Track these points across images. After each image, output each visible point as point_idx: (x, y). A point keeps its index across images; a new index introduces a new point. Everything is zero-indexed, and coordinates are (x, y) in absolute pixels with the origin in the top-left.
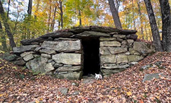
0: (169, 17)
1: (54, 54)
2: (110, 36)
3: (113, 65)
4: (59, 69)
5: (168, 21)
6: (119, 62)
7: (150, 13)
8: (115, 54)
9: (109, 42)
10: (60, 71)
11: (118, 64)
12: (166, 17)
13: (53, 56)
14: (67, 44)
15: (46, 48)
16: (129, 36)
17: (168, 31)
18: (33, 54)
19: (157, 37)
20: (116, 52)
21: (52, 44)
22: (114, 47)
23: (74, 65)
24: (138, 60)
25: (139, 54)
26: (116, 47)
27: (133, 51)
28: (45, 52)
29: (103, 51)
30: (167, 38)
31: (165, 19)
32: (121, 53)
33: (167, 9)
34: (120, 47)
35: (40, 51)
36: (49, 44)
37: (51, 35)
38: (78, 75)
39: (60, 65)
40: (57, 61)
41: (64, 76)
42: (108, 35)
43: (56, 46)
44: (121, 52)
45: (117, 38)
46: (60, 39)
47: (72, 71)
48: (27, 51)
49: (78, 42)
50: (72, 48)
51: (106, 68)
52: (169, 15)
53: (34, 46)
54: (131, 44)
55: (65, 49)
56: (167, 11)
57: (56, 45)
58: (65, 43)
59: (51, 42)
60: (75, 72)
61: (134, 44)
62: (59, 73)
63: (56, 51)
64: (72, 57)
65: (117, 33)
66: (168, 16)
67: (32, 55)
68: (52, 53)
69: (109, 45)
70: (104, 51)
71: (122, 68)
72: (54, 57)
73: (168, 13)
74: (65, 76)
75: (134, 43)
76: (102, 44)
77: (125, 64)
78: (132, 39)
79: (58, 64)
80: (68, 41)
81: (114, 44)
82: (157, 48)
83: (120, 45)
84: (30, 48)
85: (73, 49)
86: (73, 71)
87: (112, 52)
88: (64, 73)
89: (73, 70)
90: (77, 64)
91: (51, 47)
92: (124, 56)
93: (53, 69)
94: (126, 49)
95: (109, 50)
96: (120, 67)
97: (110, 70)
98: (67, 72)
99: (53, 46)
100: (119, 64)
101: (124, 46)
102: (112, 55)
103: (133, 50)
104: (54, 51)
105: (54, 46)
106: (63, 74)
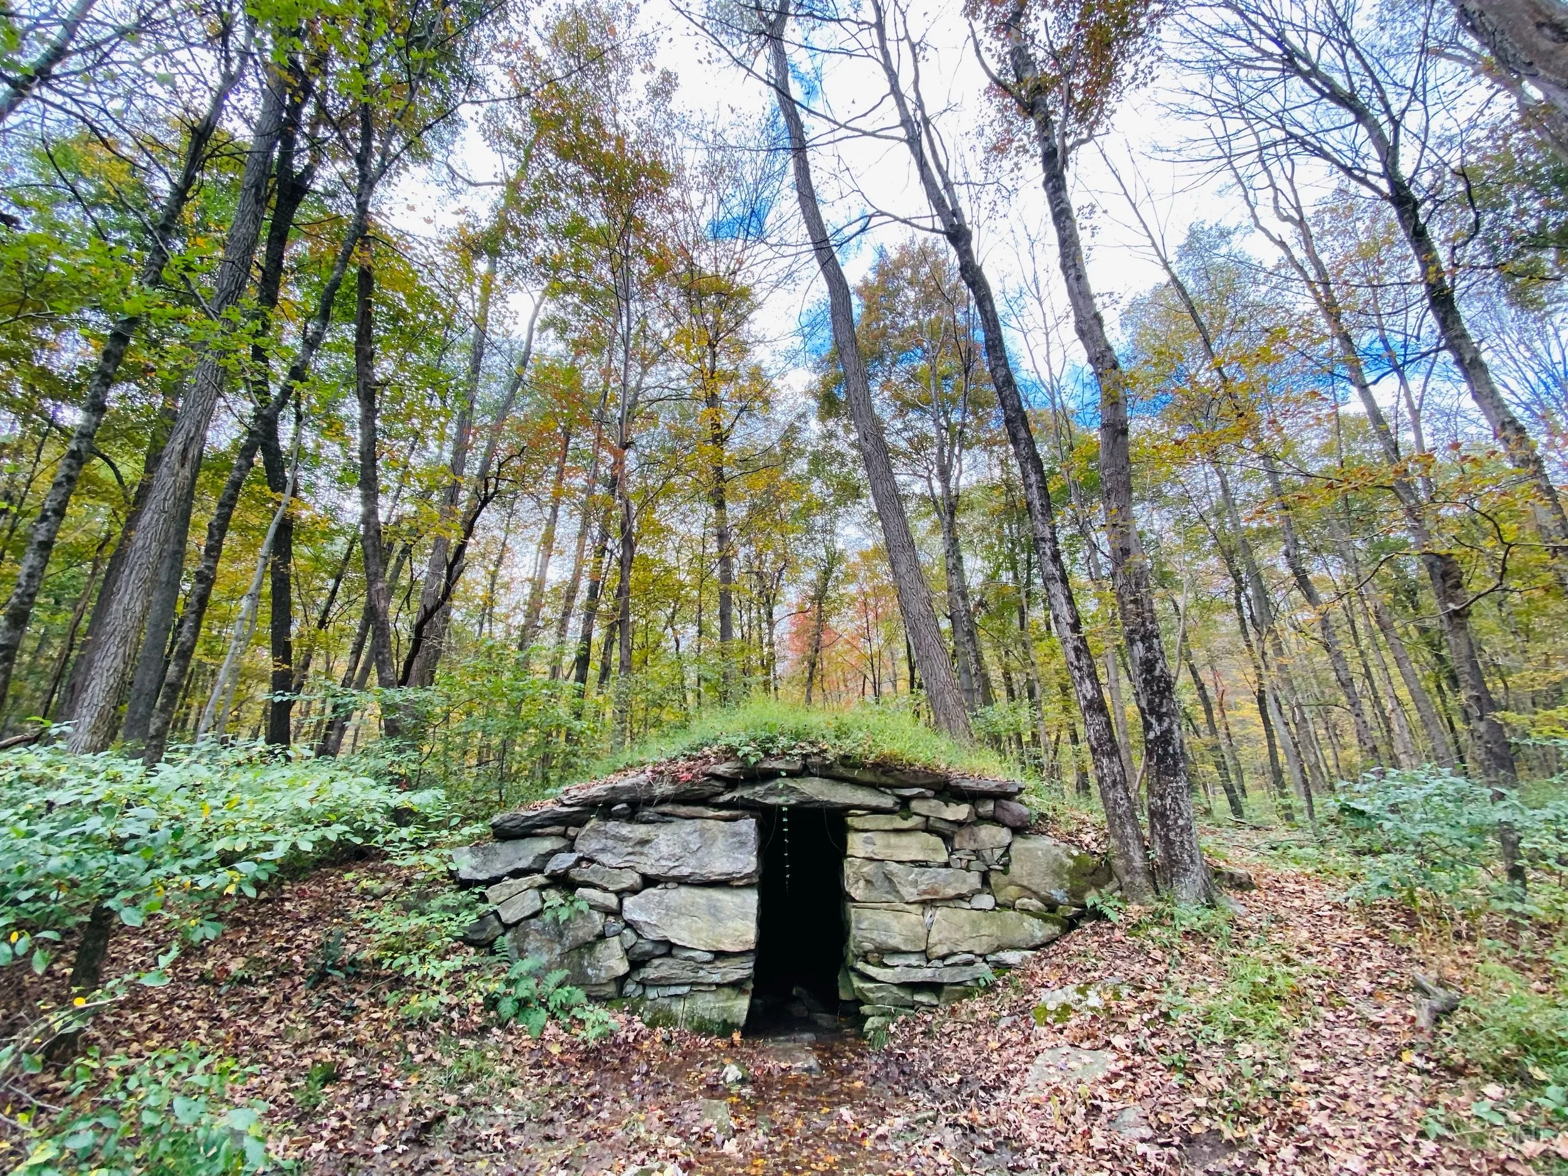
0: (1169, 731)
1: (634, 891)
2: (896, 804)
3: (913, 960)
4: (649, 973)
5: (1165, 750)
6: (942, 950)
7: (1085, 697)
8: (923, 903)
9: (893, 839)
10: (657, 983)
11: (939, 958)
12: (1157, 730)
13: (628, 902)
14: (694, 842)
15: (601, 857)
16: (989, 807)
17: (1169, 801)
18: (542, 888)
19: (1122, 824)
20: (925, 892)
21: (625, 839)
22: (916, 863)
23: (720, 955)
24: (1038, 942)
25: (1040, 905)
26: (923, 864)
27: (1013, 890)
28: (597, 881)
29: (862, 883)
30: (1166, 836)
31: (1151, 735)
32: (952, 899)
33: (1159, 692)
34: (947, 865)
35: (574, 873)
36: (615, 837)
37: (624, 797)
38: (740, 1006)
39: (658, 952)
40: (647, 929)
41: (673, 1008)
42: (888, 802)
43: (646, 849)
44: (950, 892)
45: (928, 817)
46: (664, 814)
47: (710, 984)
48: (516, 874)
49: (748, 826)
50: (719, 865)
51: (880, 978)
52: (1171, 723)
53: (547, 845)
54: (999, 852)
55: (685, 871)
56: (1161, 703)
57: (644, 842)
58: (689, 834)
59: (625, 830)
60: (726, 990)
61: (1012, 853)
62: (652, 993)
63: (644, 876)
64: (715, 912)
65: (930, 793)
66: (1165, 725)
67: (537, 893)
68: (624, 886)
69: (889, 851)
70: (868, 882)
71: (959, 984)
72: (633, 907)
73: (1164, 710)
74: (679, 1009)
75: (1013, 847)
76: (856, 845)
77: (970, 963)
78: (1004, 825)
79: (648, 947)
80: (698, 822)
81: (916, 846)
82: (1127, 879)
83: (943, 857)
84: (531, 858)
85: (725, 870)
86: (718, 985)
87: (910, 893)
88: (676, 996)
89: (716, 978)
90: (737, 949)
91: (619, 855)
92: (963, 913)
93: (622, 968)
94: (973, 880)
95: (890, 881)
96: (947, 976)
97: (895, 990)
98: (686, 989)
99: (630, 850)
100: (943, 958)
101: (964, 863)
102: (908, 907)
103: (1011, 883)
104: (636, 876)
105: (638, 849)
106: (667, 1001)
